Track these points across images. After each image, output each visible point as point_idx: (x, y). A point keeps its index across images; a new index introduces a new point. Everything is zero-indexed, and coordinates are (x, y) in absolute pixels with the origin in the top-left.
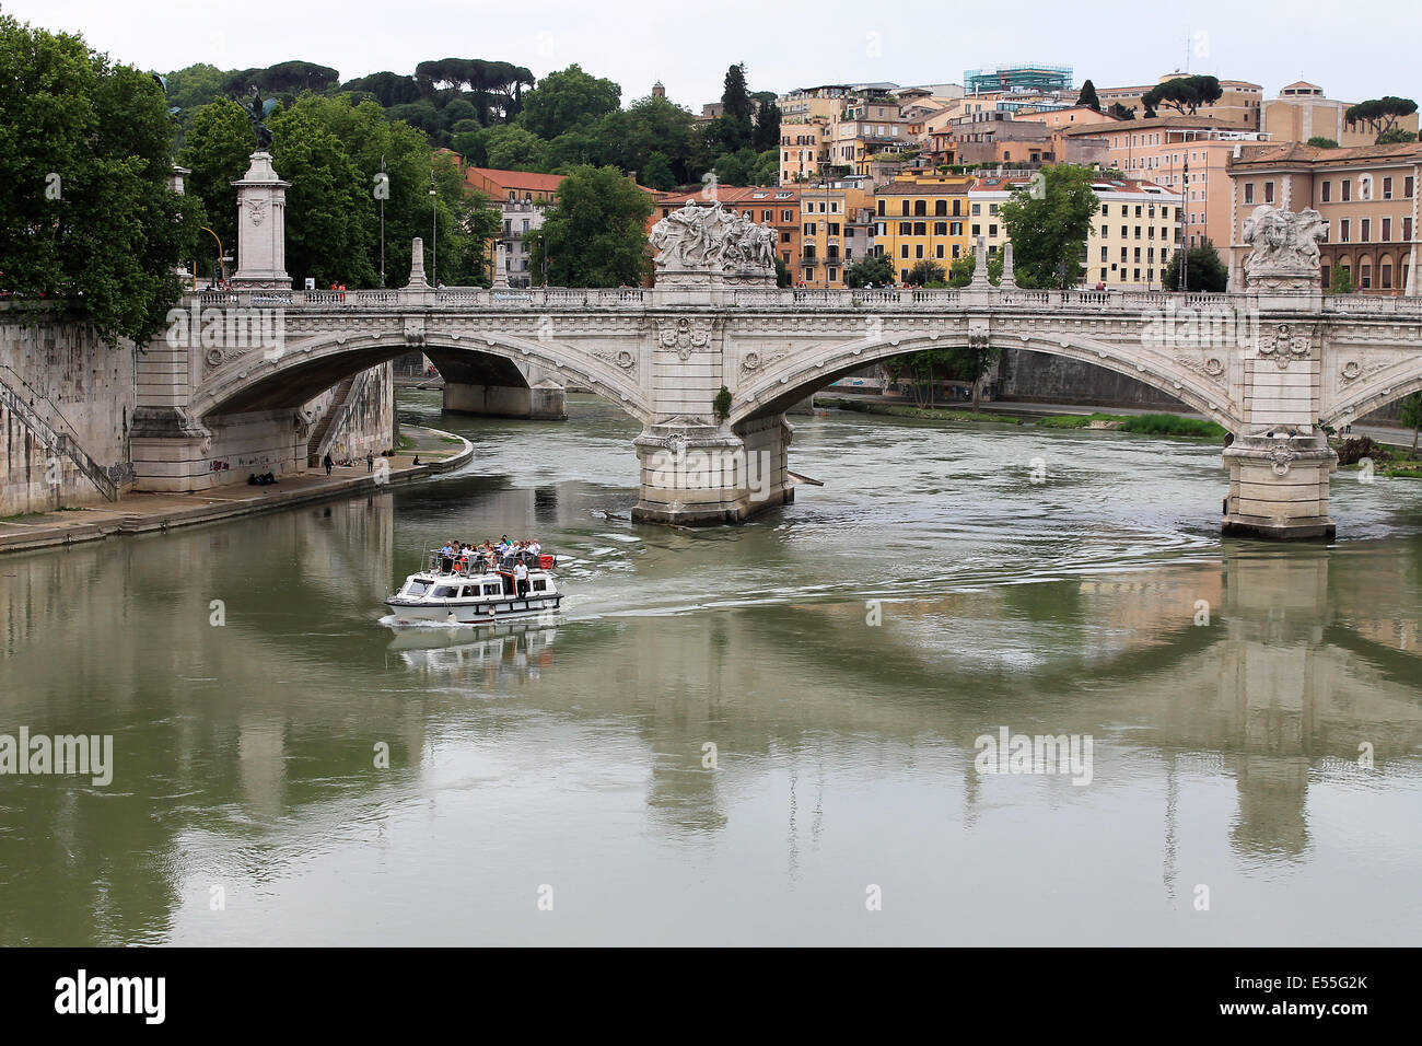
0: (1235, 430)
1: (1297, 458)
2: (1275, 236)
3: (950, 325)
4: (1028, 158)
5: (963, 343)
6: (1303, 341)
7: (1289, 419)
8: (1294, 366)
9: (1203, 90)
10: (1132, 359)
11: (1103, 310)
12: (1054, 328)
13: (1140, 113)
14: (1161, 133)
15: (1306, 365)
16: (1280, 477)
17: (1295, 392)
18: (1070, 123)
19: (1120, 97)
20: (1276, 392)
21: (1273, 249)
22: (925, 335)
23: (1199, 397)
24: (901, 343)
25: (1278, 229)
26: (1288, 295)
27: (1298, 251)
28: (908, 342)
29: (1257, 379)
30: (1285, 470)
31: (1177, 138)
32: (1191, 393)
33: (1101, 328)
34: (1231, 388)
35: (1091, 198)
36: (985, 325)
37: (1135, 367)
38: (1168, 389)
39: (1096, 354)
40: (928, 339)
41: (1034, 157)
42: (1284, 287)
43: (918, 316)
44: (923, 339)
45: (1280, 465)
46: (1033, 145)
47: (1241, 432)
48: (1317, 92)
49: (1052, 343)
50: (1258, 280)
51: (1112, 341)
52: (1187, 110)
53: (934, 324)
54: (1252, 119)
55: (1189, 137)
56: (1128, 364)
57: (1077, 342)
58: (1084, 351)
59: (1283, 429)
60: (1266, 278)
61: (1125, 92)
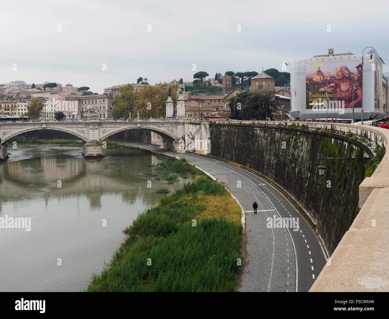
0: (87, 141)
1: (97, 145)
2: (92, 110)
3: (39, 126)
4: (26, 97)
5: (42, 129)
6: (97, 127)
7: (95, 139)
8: (96, 131)
9: (54, 85)
10: (70, 130)
11: (65, 123)
12: (57, 126)
13: (43, 89)
14: (50, 93)
15: (97, 130)
16: (95, 148)
17: (96, 135)
18: (32, 91)
19: (39, 86)
20: (93, 135)
21: (91, 113)
22: (34, 127)
23: (81, 136)
24: (31, 129)
25: (92, 109)
26: (94, 120)
27: (95, 113)
28: (32, 129)
29: (90, 133)
30: (95, 147)
31: (53, 94)
32: (79, 135)
33: (64, 126)
34: (86, 135)
35: (43, 104)
36: (45, 125)
37: (70, 132)
38: (76, 135)
39: (64, 130)
40: (36, 128)
41: (27, 97)
42: (93, 118)
43: (34, 124)
44: (34, 128)
45: (95, 146)
46: (27, 95)
47: (88, 141)
48: (71, 86)
49: (56, 128)
50: (89, 117)
51: (66, 128)
52: (51, 88)
53: (36, 126)
54: (61, 90)
55: (55, 93)
56: (69, 131)
57: (60, 128)
58: (62, 129)
59: (94, 140)
60: (90, 117)
61: (40, 85)
